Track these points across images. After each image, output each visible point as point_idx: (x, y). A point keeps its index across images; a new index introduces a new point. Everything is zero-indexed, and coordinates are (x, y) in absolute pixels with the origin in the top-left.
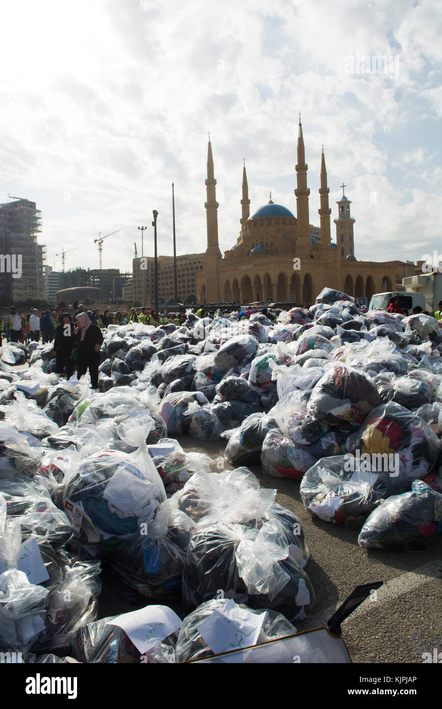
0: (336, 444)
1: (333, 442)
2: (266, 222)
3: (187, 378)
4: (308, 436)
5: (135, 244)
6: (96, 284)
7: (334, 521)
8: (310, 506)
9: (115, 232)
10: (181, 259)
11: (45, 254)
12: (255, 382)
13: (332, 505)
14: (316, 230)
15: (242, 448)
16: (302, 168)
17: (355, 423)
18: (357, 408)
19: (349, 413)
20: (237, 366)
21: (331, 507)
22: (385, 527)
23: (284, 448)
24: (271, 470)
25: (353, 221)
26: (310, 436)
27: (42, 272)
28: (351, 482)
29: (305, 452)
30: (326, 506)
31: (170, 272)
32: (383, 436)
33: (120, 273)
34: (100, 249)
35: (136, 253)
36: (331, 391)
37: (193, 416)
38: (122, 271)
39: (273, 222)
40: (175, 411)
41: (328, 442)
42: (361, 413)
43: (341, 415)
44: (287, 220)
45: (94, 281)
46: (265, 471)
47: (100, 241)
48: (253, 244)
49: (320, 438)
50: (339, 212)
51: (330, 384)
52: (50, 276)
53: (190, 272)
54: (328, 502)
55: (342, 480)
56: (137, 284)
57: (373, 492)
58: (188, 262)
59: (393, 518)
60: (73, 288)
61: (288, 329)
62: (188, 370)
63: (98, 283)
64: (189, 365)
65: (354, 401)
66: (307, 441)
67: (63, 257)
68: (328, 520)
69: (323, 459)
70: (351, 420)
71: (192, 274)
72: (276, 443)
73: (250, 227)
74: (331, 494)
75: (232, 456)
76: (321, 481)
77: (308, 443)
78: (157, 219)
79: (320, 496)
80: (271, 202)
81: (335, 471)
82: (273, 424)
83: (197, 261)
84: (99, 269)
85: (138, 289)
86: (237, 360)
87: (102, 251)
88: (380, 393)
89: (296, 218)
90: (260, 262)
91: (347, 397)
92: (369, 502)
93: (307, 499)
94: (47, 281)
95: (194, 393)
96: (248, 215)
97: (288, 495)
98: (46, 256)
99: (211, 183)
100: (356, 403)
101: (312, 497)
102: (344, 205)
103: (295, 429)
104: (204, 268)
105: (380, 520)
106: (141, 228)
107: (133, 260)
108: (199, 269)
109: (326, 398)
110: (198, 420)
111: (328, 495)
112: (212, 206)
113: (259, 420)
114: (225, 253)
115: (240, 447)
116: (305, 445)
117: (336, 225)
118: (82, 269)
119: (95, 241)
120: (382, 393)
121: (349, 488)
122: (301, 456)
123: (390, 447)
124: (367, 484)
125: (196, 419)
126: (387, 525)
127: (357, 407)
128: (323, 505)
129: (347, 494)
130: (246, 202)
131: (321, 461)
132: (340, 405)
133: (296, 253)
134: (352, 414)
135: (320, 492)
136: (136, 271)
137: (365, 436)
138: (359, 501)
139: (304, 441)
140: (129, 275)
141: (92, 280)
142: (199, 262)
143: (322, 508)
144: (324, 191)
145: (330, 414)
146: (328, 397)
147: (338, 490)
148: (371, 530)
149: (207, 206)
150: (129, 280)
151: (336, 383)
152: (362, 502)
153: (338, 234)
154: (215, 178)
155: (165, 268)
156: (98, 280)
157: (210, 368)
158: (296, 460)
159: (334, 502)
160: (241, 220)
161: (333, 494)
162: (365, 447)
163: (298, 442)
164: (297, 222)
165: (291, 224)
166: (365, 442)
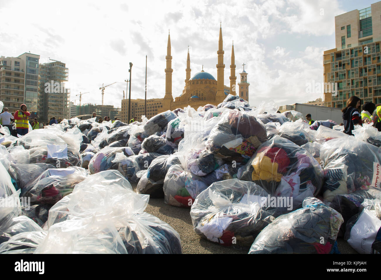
0: (228, 174)
1: (226, 172)
2: (199, 82)
3: (124, 141)
4: (204, 168)
5: (124, 91)
6: (99, 113)
7: (222, 242)
8: (199, 227)
9: (111, 84)
10: (150, 101)
11: (69, 94)
12: (170, 138)
13: (220, 224)
14: (228, 89)
15: (150, 182)
16: (221, 53)
17: (246, 156)
18: (248, 143)
19: (241, 147)
20: (161, 132)
21: (219, 226)
22: (277, 246)
23: (183, 180)
24: (170, 199)
25: (249, 84)
26: (206, 167)
27: (66, 105)
28: (241, 203)
29: (201, 182)
30: (214, 225)
31: (143, 108)
32: (272, 161)
33: (114, 108)
34: (103, 94)
35: (124, 97)
36: (225, 129)
37: (120, 163)
38: (115, 107)
39: (204, 82)
40: (106, 160)
41: (221, 173)
42: (252, 146)
43: (234, 147)
44: (212, 82)
45: (98, 112)
46: (166, 201)
47: (103, 89)
48: (192, 94)
49: (215, 169)
50: (241, 79)
51: (226, 123)
52: (71, 108)
53: (155, 109)
54: (216, 221)
55: (232, 203)
56: (123, 115)
57: (262, 212)
58: (154, 103)
59: (285, 236)
60: (85, 115)
61: (202, 114)
62: (125, 135)
63: (101, 113)
64: (126, 132)
65: (245, 136)
66: (203, 172)
67: (80, 97)
68: (216, 240)
69: (215, 183)
70: (242, 152)
71: (156, 110)
72: (176, 174)
73: (190, 84)
74: (219, 214)
75: (141, 190)
76: (211, 204)
77: (204, 174)
78: (132, 68)
79: (208, 216)
80: (203, 71)
81: (225, 194)
82: (176, 161)
83: (159, 103)
84: (101, 105)
85: (124, 118)
86: (161, 127)
87: (104, 94)
88: (268, 135)
89: (217, 80)
90: (195, 104)
91: (239, 133)
92: (258, 221)
93: (196, 220)
94: (70, 110)
95: (123, 148)
96: (190, 77)
97: (182, 219)
98: (70, 95)
99: (169, 58)
100: (247, 138)
101: (201, 217)
102: (244, 76)
103: (193, 161)
104: (163, 107)
105: (271, 238)
106: (126, 81)
107: (122, 100)
108: (160, 107)
109: (221, 134)
110: (123, 167)
111: (217, 215)
112: (169, 71)
113: (165, 159)
114: (175, 98)
115: (148, 181)
116: (201, 177)
117: (239, 86)
118: (91, 104)
119: (100, 88)
120: (269, 136)
121: (238, 209)
122: (197, 186)
123: (278, 172)
124: (256, 204)
125: (122, 166)
126: (278, 243)
127: (248, 141)
128: (211, 224)
129: (236, 214)
130: (188, 70)
131: (213, 186)
132: (233, 139)
133: (216, 100)
134: (243, 148)
135: (210, 213)
136: (123, 107)
137: (255, 163)
138: (248, 220)
139: (200, 173)
140: (119, 109)
141: (97, 111)
142: (160, 103)
143: (209, 228)
144: (233, 67)
145: (224, 147)
146: (223, 133)
147: (227, 211)
148: (261, 249)
149: (166, 71)
150: (119, 112)
151: (231, 122)
152: (251, 222)
153: (240, 91)
154: (171, 56)
155: (140, 106)
156: (101, 111)
157: (140, 133)
158: (192, 189)
159: (222, 222)
160: (185, 80)
161: (222, 214)
162: (255, 172)
163: (195, 174)
164: (217, 83)
165: (214, 84)
166: (254, 167)
